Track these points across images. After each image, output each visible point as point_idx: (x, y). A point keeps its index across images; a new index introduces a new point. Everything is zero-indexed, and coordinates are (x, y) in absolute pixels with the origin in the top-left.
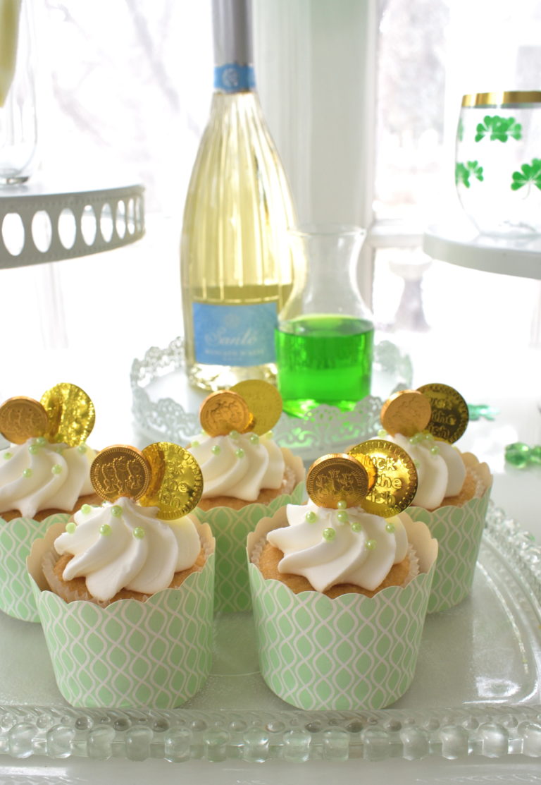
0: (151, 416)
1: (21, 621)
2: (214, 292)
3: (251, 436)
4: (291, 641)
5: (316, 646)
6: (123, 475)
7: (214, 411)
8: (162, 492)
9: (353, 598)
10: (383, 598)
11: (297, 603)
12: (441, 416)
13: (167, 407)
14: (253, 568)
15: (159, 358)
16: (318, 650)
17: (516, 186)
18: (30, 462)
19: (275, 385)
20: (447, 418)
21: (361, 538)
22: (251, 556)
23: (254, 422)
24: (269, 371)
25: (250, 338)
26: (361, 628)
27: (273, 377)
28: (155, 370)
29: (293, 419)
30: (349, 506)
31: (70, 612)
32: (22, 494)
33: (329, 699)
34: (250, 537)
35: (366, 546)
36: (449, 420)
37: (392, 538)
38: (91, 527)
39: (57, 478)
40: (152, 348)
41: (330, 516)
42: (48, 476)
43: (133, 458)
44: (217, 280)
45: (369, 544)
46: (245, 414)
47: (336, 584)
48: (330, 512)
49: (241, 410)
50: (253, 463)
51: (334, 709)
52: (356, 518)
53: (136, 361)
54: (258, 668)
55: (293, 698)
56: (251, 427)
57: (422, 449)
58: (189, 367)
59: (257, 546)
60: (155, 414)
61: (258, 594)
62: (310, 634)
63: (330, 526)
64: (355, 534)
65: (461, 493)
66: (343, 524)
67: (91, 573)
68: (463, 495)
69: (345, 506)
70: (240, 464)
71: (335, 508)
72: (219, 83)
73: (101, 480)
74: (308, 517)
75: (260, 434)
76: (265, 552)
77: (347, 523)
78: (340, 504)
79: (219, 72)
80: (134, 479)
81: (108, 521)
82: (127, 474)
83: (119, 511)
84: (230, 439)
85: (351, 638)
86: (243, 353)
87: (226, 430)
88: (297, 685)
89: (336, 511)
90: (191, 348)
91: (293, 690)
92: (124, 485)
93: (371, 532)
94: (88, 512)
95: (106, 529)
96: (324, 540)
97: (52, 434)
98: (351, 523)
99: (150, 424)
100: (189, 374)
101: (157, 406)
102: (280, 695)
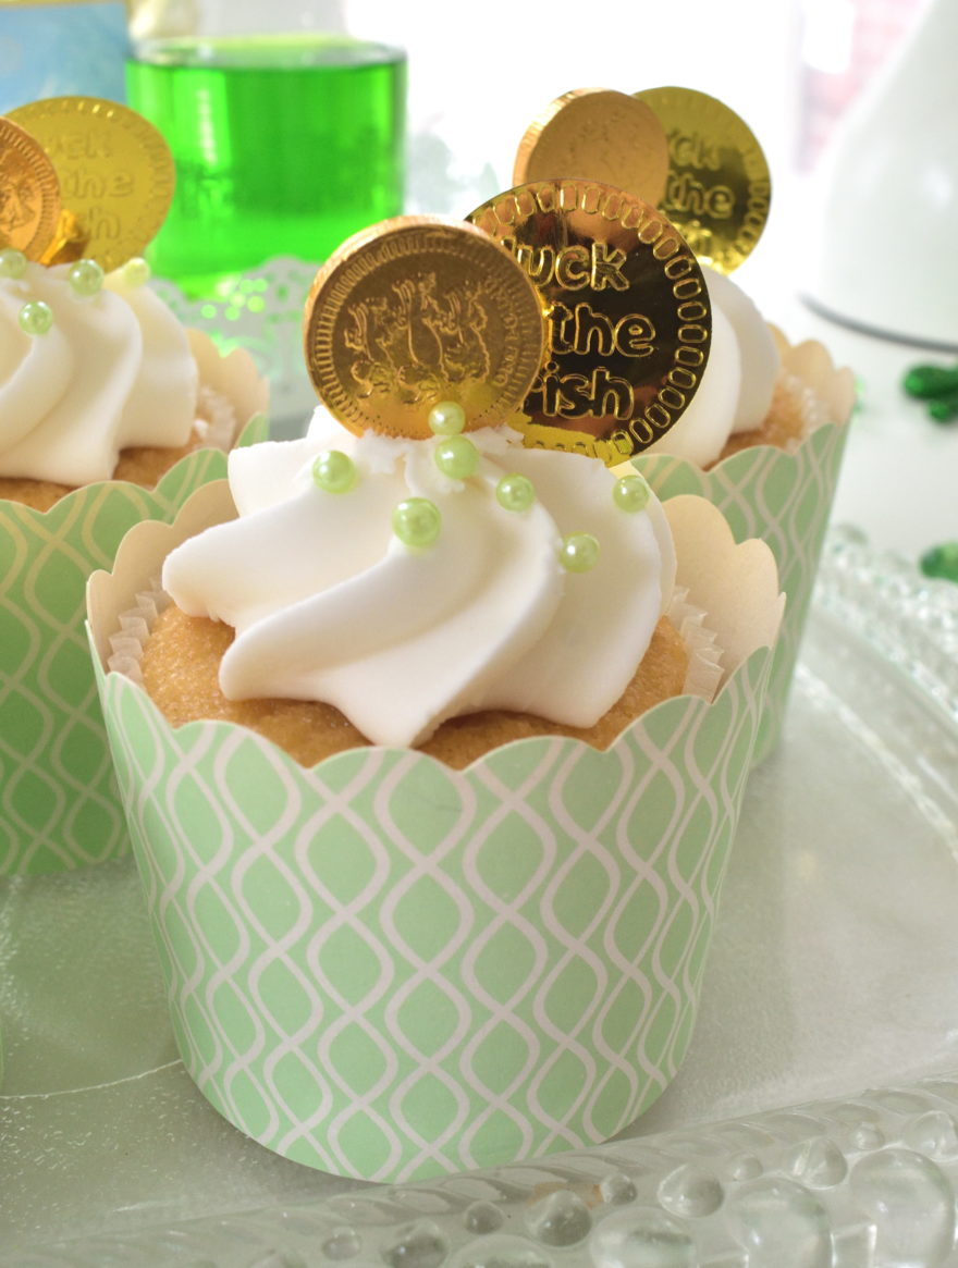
4: (298, 952)
5: (393, 953)
10: (645, 742)
11: (313, 803)
12: (689, 189)
14: (118, 690)
16: (404, 970)
20: (707, 196)
21: (538, 536)
22: (107, 653)
26: (566, 868)
30: (472, 425)
33: (449, 1134)
34: (98, 588)
35: (561, 557)
36: (713, 202)
37: (641, 529)
41: (408, 460)
45: (571, 550)
47: (453, 714)
48: (403, 448)
50: (88, 354)
51: (471, 1165)
52: (506, 464)
54: (172, 1050)
55: (316, 1145)
59: (124, 620)
61: (148, 787)
62: (370, 915)
63: (414, 492)
64: (512, 516)
65: (768, 422)
66: (461, 486)
68: (774, 427)
69: (461, 423)
71: (421, 433)
74: (324, 470)
76: (157, 636)
77: (476, 480)
78: (438, 417)
85: (531, 911)
88: (327, 1101)
89: (428, 443)
91: (314, 1121)
96: (397, 546)
98: (493, 482)
102: (263, 1140)
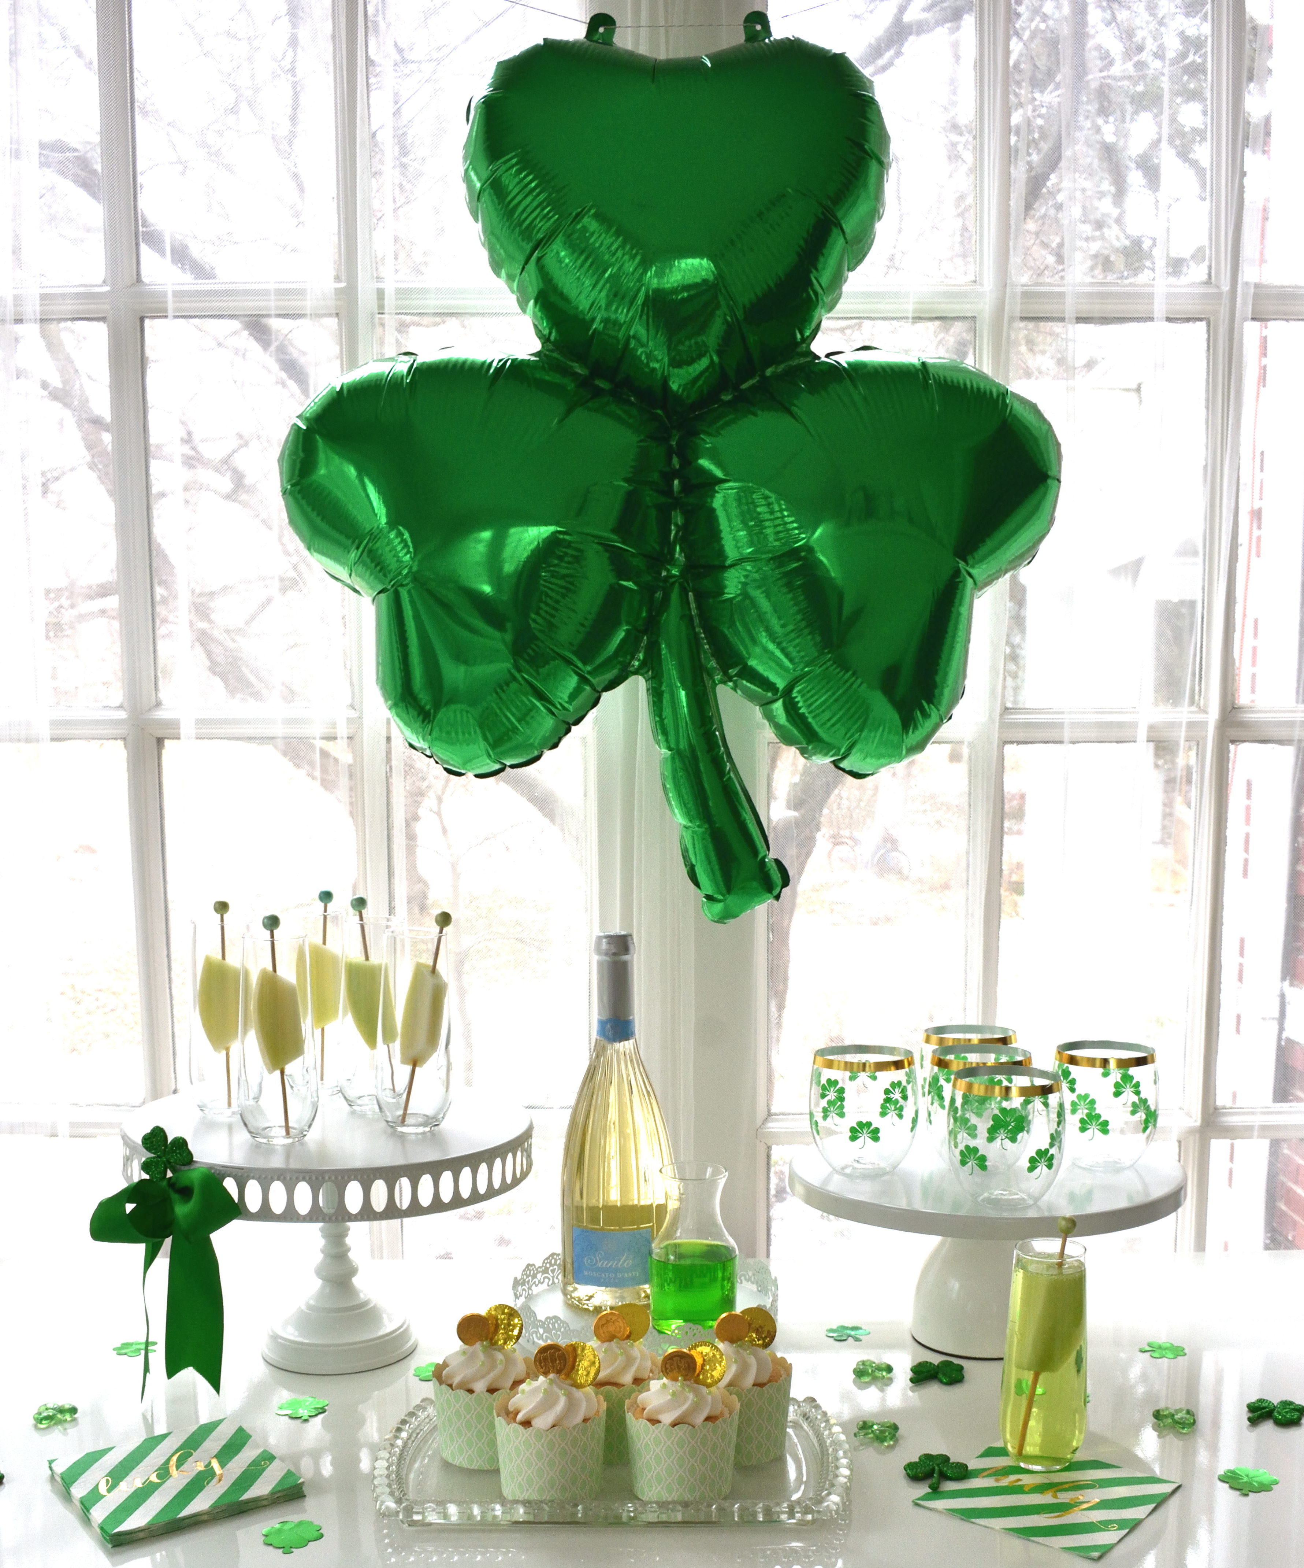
0: (537, 1332)
1: (468, 1469)
2: (594, 1211)
3: (629, 1342)
4: (651, 1458)
5: (664, 1459)
6: (553, 1361)
7: (603, 1325)
8: (573, 1375)
9: (685, 1427)
10: (703, 1429)
11: (653, 1432)
13: (553, 1324)
14: (629, 1416)
15: (534, 1276)
17: (853, 1138)
18: (481, 1356)
19: (648, 1306)
21: (691, 1396)
22: (628, 1410)
23: (630, 1333)
24: (645, 1292)
25: (626, 1261)
26: (688, 1443)
27: (647, 1297)
28: (530, 1288)
29: (662, 1335)
30: (685, 1380)
31: (526, 1435)
32: (475, 1378)
34: (627, 1402)
35: (694, 1401)
37: (709, 1398)
38: (535, 1390)
39: (500, 1368)
40: (528, 1265)
41: (674, 1385)
42: (493, 1367)
43: (559, 1350)
44: (598, 1200)
45: (696, 1400)
46: (625, 1328)
47: (675, 1421)
48: (674, 1383)
49: (622, 1325)
50: (629, 1361)
52: (688, 1386)
53: (516, 1279)
56: (628, 1337)
57: (742, 1351)
58: (565, 1285)
59: (631, 1404)
60: (541, 1331)
61: (632, 1429)
63: (674, 1390)
64: (688, 1394)
65: (769, 1381)
66: (681, 1389)
67: (535, 1417)
68: (770, 1383)
69: (683, 1380)
70: (621, 1360)
71: (677, 1381)
72: (602, 1031)
73: (540, 1363)
74: (662, 1386)
75: (635, 1341)
76: (636, 1407)
77: (684, 1389)
78: (679, 1380)
79: (602, 1024)
80: (560, 1363)
81: (546, 1386)
82: (556, 1360)
83: (552, 1382)
84: (614, 1344)
86: (619, 1275)
87: (611, 1338)
89: (677, 1383)
90: (569, 1266)
92: (553, 1367)
93: (697, 1393)
94: (530, 1384)
95: (545, 1390)
96: (670, 1397)
97: (491, 1339)
98: (686, 1389)
99: (536, 1340)
100: (565, 1293)
101: (544, 1323)
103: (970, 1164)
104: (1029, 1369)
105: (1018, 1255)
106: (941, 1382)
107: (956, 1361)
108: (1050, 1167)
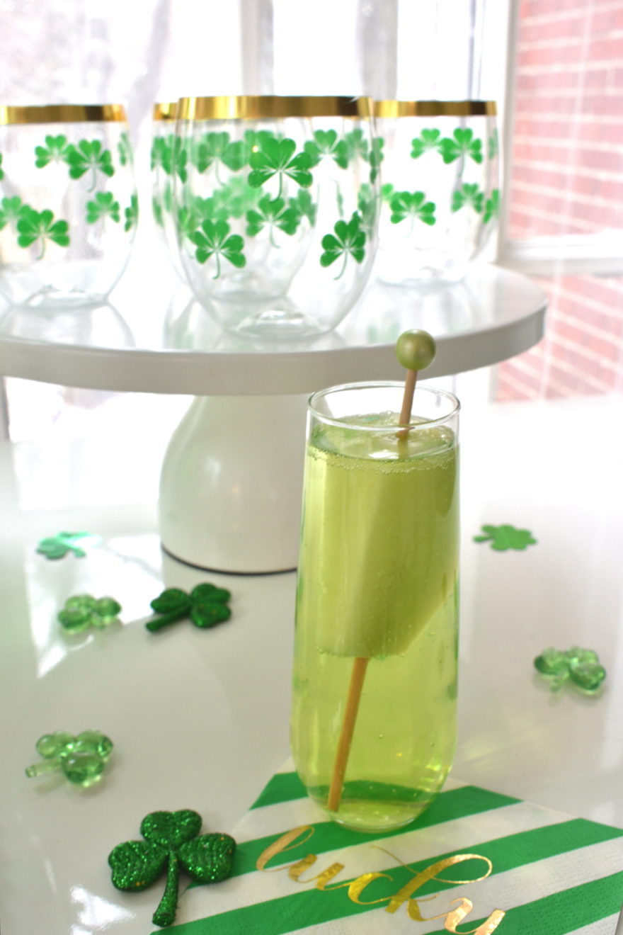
103: (213, 257)
104: (346, 655)
105: (314, 421)
106: (195, 623)
107: (219, 582)
108: (359, 256)
